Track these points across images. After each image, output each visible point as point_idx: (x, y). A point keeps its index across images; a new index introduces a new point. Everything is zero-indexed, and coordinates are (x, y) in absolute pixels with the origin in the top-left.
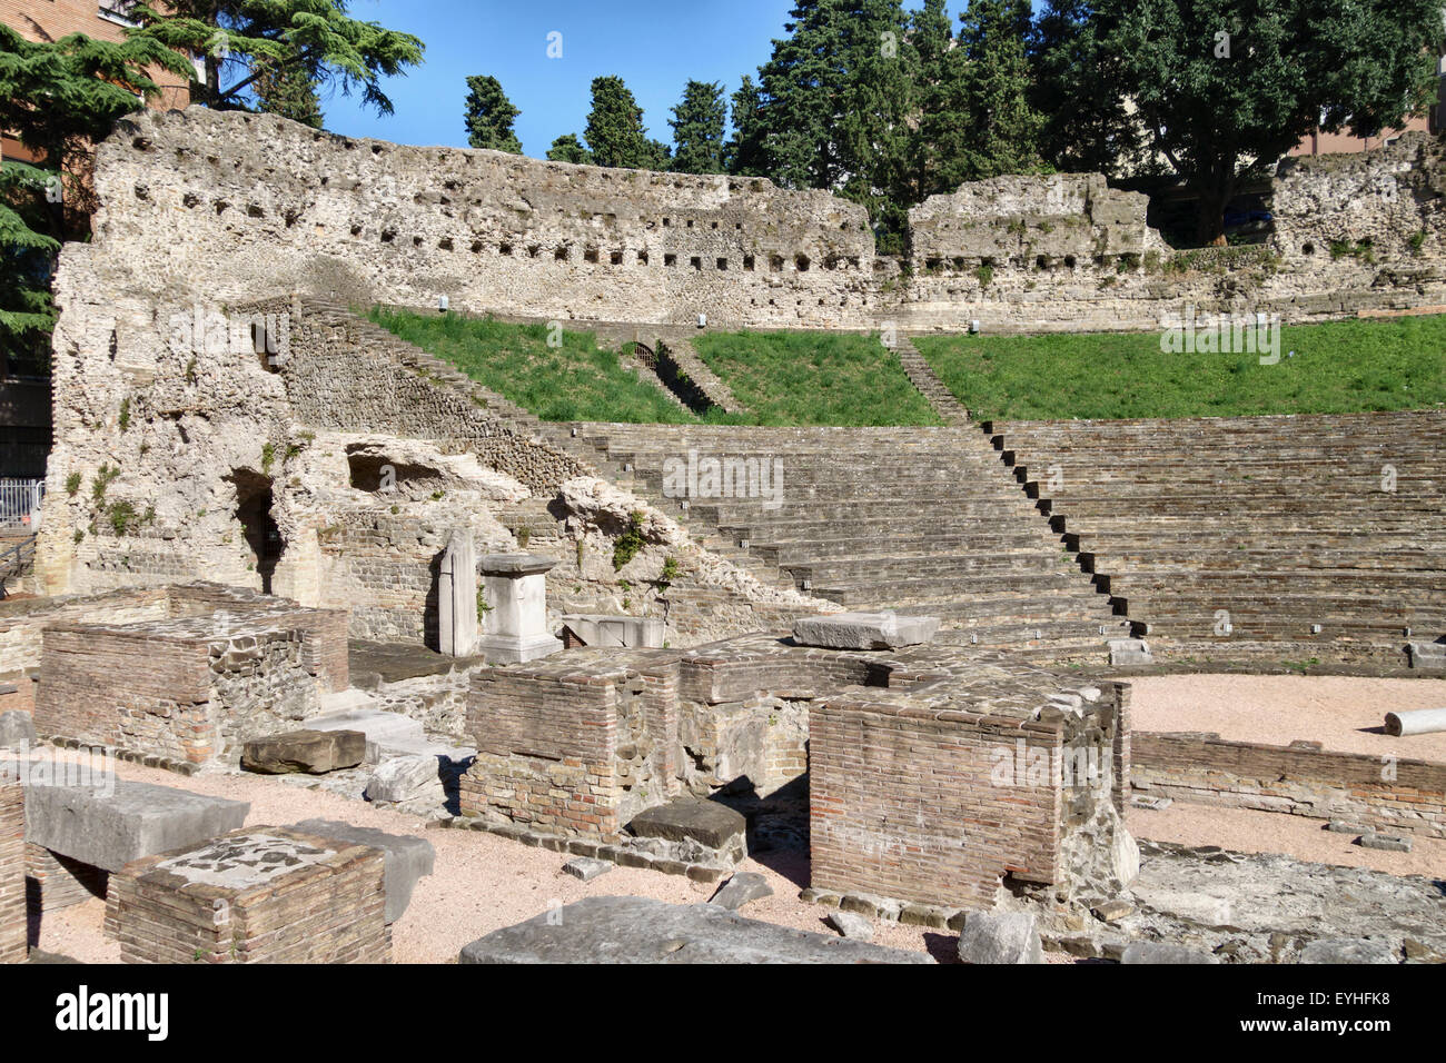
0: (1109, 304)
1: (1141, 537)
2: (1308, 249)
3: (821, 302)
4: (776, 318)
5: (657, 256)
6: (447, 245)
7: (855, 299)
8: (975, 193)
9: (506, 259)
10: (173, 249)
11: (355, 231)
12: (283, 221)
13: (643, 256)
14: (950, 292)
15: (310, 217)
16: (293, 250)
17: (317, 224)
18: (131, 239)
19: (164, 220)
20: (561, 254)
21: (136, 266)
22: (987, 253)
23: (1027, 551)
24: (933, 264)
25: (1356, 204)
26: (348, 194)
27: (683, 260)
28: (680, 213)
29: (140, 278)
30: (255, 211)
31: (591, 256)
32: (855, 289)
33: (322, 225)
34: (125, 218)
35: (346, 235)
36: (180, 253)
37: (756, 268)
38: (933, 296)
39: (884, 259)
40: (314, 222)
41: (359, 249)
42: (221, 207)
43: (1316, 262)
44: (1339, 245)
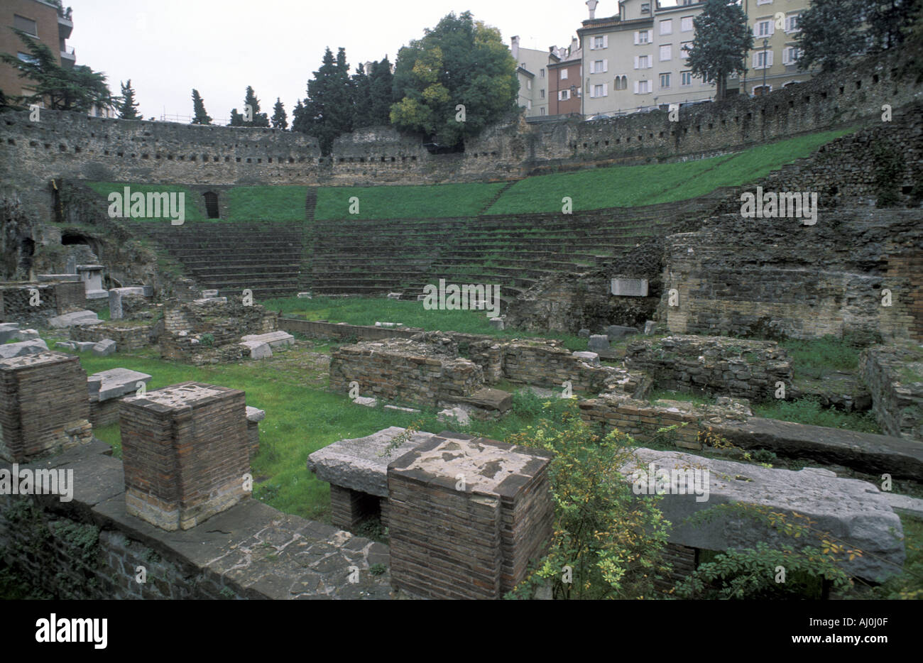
2: (476, 155)
3: (299, 175)
4: (280, 181)
5: (234, 159)
6: (145, 156)
7: (312, 174)
8: (360, 133)
9: (170, 162)
11: (106, 153)
12: (74, 150)
13: (227, 159)
14: (348, 170)
15: (86, 148)
16: (79, 161)
17: (90, 151)
19: (22, 151)
20: (193, 158)
22: (363, 155)
24: (342, 160)
25: (491, 139)
26: (103, 139)
27: (244, 161)
30: (62, 147)
31: (205, 158)
32: (312, 170)
33: (92, 151)
35: (102, 154)
37: (273, 162)
38: (341, 172)
39: (323, 158)
40: (88, 150)
41: (108, 159)
42: (47, 146)
43: (479, 160)
44: (486, 154)
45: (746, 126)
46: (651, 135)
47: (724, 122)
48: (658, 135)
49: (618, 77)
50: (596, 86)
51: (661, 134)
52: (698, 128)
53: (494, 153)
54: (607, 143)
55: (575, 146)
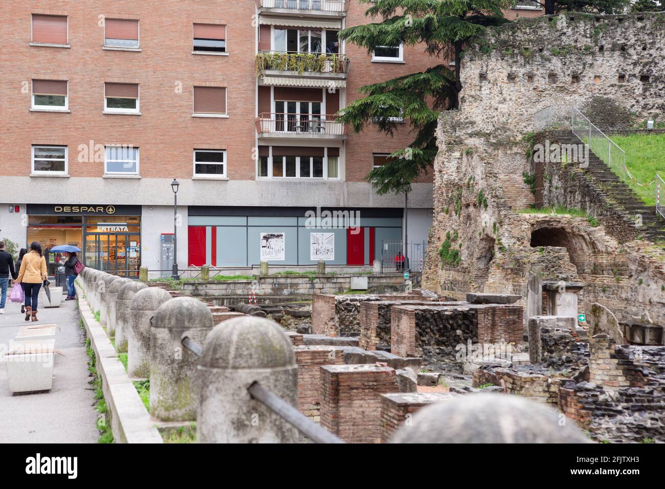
10: (501, 106)
11: (622, 77)
12: (569, 79)
15: (589, 73)
16: (576, 96)
17: (596, 77)
18: (475, 104)
19: (496, 90)
21: (478, 120)
26: (617, 53)
29: (480, 126)
30: (553, 76)
33: (599, 77)
34: (473, 93)
35: (615, 81)
36: (504, 108)
40: (592, 75)
41: (623, 89)
42: (531, 77)
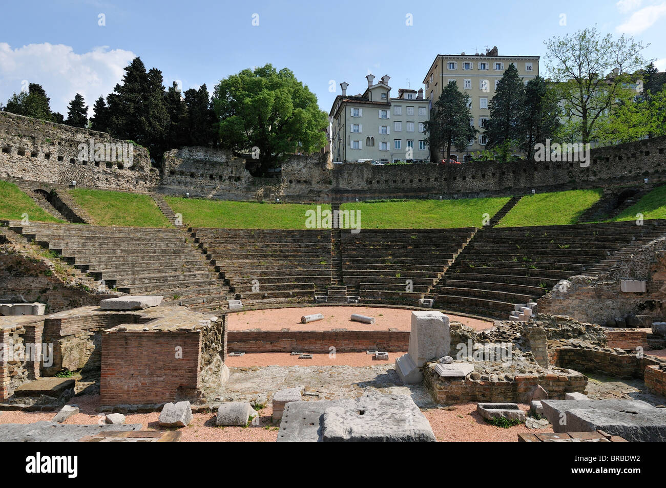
0: (233, 192)
1: (240, 267)
2: (291, 182)
3: (128, 181)
4: (108, 186)
5: (55, 156)
7: (141, 182)
8: (189, 151)
14: (179, 183)
20: (6, 150)
22: (193, 171)
23: (202, 272)
24: (172, 173)
25: (303, 170)
27: (67, 159)
28: (66, 141)
31: (21, 153)
32: (142, 178)
37: (100, 166)
38: (173, 183)
39: (154, 169)
43: (293, 185)
44: (299, 182)
45: (501, 179)
46: (429, 180)
47: (484, 176)
48: (433, 179)
49: (368, 138)
50: (354, 141)
51: (436, 180)
52: (464, 178)
53: (306, 182)
54: (395, 182)
55: (371, 183)
